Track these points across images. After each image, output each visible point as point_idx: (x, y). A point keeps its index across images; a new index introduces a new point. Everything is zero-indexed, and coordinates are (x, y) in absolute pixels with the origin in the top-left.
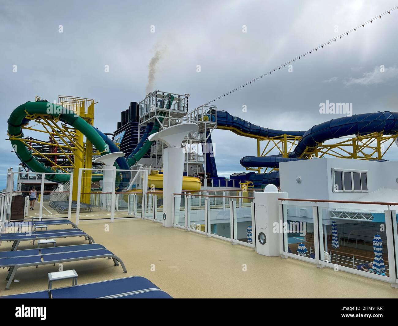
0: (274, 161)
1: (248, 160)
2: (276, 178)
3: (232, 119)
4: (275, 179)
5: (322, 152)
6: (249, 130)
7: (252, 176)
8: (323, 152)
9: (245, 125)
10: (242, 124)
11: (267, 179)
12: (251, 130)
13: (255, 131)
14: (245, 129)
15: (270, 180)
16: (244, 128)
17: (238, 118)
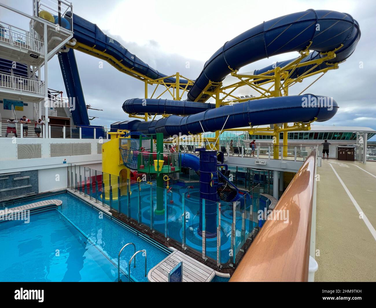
0: (163, 104)
1: (130, 103)
2: (166, 126)
3: (105, 39)
4: (164, 127)
5: (224, 93)
6: (132, 64)
7: (136, 125)
8: (226, 94)
9: (127, 55)
10: (123, 52)
11: (154, 127)
12: (136, 66)
13: (141, 68)
14: (127, 61)
15: (158, 129)
16: (126, 59)
17: (114, 41)
